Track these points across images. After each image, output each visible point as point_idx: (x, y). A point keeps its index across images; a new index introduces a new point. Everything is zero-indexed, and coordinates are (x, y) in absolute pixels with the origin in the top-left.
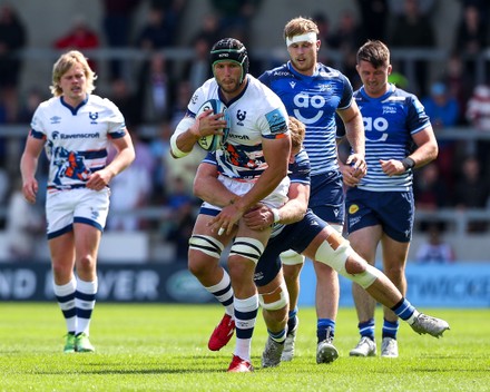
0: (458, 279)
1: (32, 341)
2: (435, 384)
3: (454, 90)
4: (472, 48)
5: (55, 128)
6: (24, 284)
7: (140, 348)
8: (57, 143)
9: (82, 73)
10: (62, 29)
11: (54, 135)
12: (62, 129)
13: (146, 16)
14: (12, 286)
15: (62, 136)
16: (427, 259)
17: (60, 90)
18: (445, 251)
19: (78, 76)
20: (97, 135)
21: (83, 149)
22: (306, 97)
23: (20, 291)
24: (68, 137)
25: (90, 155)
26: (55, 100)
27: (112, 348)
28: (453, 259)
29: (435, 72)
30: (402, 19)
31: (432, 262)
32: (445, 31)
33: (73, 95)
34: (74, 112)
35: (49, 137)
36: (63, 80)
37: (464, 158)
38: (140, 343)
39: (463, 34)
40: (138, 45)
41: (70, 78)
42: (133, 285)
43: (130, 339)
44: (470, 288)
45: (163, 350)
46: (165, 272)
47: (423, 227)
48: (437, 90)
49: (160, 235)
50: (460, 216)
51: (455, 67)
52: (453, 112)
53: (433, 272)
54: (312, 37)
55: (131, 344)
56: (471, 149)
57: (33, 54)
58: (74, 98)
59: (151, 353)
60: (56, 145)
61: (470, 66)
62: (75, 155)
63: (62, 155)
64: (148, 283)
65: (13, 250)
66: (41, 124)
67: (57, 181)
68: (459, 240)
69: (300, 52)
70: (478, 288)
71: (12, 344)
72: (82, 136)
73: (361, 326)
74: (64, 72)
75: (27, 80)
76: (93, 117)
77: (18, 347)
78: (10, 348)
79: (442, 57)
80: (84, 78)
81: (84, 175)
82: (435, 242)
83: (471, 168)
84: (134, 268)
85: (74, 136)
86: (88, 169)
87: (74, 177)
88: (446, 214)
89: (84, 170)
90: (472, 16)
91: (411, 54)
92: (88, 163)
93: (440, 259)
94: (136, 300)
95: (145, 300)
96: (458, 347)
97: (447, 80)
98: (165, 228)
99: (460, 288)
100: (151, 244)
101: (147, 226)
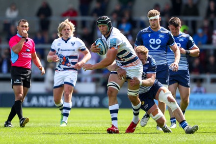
0: (207, 99)
1: (54, 122)
2: (199, 137)
3: (206, 31)
4: (212, 16)
5: (59, 47)
6: (51, 101)
7: (93, 124)
8: (60, 53)
9: (69, 28)
10: (64, 10)
11: (59, 50)
12: (61, 47)
13: (95, 5)
14: (47, 102)
15: (61, 50)
16: (196, 92)
17: (61, 35)
18: (202, 89)
19: (68, 29)
20: (74, 50)
21: (69, 55)
22: (154, 40)
23: (50, 104)
24: (63, 50)
25: (71, 57)
26: (60, 38)
27: (82, 124)
28: (206, 92)
29: (199, 25)
30: (187, 6)
31: (198, 93)
32: (203, 10)
33: (66, 36)
34: (66, 42)
35: (57, 50)
36: (63, 31)
37: (209, 56)
38: (93, 123)
39: (209, 11)
40: (92, 15)
41: (65, 30)
42: (90, 102)
43: (89, 121)
44: (211, 103)
45: (101, 125)
46: (101, 97)
47: (195, 81)
48: (200, 31)
49: (100, 84)
50: (208, 77)
51: (206, 23)
52: (205, 39)
53: (198, 97)
54: (158, 17)
55: (89, 123)
56: (212, 52)
57: (54, 18)
58: (66, 38)
59: (97, 126)
60: (59, 54)
61: (212, 23)
62: (65, 57)
63: (61, 57)
64: (95, 101)
65: (47, 89)
66: (54, 46)
67: (59, 67)
68: (207, 85)
69: (153, 23)
70: (214, 103)
71: (47, 123)
72: (68, 50)
73: (171, 119)
74: (63, 28)
75: (52, 28)
76: (73, 44)
77: (49, 124)
78: (46, 125)
79: (202, 19)
80: (70, 30)
81: (68, 64)
82: (199, 86)
83: (212, 59)
84: (90, 95)
85: (65, 50)
86: (70, 62)
87: (65, 65)
88: (203, 76)
89: (69, 62)
90: (212, 5)
91: (190, 18)
92: (70, 60)
93: (201, 92)
94: (91, 107)
95: (95, 107)
96: (207, 124)
97: (203, 28)
98: (102, 81)
99: (208, 103)
100: (97, 87)
101: (95, 80)
